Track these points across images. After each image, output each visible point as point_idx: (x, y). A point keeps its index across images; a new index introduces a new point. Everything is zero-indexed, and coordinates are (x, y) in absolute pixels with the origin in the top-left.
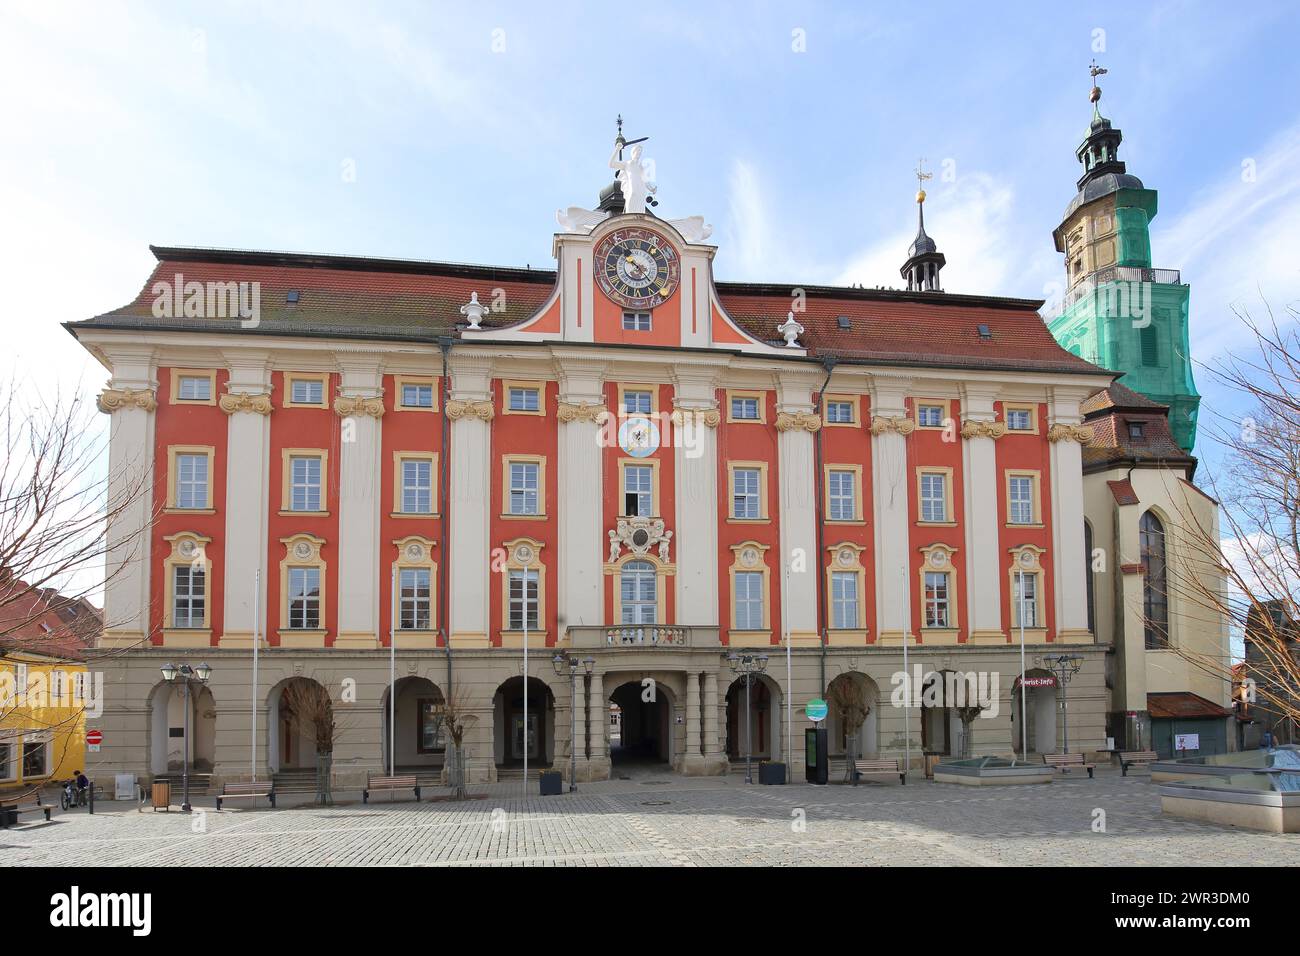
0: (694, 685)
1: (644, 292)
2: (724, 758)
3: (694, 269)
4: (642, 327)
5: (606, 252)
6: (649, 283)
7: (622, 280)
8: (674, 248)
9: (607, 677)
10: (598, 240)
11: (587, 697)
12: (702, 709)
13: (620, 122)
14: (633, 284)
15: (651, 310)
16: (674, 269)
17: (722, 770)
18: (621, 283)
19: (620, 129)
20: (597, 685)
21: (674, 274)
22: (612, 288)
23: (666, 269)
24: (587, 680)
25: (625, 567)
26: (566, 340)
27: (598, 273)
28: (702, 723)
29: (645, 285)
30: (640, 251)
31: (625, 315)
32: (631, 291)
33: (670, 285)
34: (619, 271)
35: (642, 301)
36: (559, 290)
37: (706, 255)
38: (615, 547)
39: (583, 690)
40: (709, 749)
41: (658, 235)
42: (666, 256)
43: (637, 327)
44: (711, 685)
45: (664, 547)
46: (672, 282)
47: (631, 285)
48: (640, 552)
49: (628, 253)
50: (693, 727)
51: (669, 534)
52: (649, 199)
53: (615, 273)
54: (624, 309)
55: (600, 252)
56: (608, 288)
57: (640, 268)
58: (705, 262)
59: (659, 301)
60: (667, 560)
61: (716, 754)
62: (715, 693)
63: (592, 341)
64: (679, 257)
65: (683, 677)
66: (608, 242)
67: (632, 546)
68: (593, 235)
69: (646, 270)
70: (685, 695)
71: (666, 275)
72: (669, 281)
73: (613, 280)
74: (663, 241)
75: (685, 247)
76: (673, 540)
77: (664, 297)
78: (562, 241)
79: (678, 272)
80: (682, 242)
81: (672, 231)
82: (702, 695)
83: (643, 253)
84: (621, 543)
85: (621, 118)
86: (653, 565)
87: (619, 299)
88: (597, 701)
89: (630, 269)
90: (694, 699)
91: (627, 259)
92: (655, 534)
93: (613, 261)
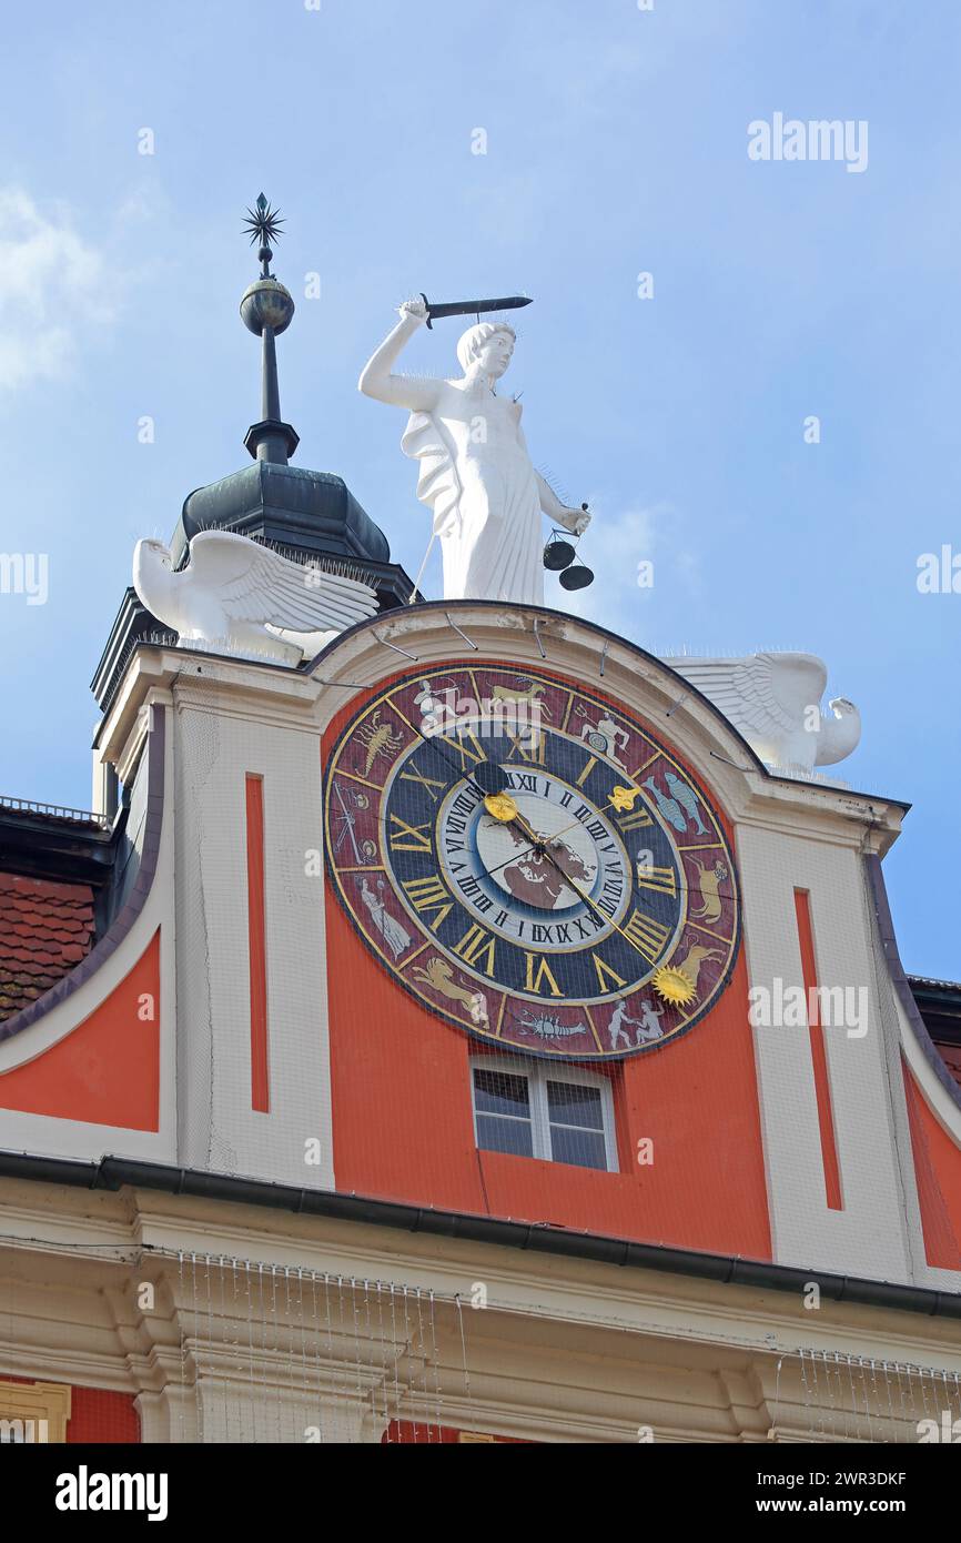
1: (573, 972)
3: (802, 896)
4: (570, 1148)
5: (384, 761)
6: (596, 936)
7: (468, 902)
8: (699, 783)
10: (343, 697)
13: (264, 226)
14: (517, 929)
15: (613, 1069)
16: (709, 882)
18: (459, 921)
19: (266, 256)
21: (713, 906)
22: (417, 939)
23: (676, 881)
26: (193, 1163)
27: (344, 857)
29: (577, 943)
30: (542, 778)
31: (480, 1076)
32: (510, 962)
33: (697, 955)
34: (446, 859)
35: (569, 1014)
36: (157, 911)
37: (855, 836)
41: (623, 714)
42: (667, 814)
43: (543, 1149)
46: (707, 942)
47: (509, 932)
49: (493, 781)
52: (558, 556)
53: (432, 863)
54: (478, 1045)
55: (355, 757)
56: (398, 936)
57: (548, 854)
58: (853, 867)
59: (651, 1029)
63: (327, 1183)
64: (728, 827)
66: (387, 717)
68: (325, 672)
69: (579, 869)
71: (673, 905)
72: (691, 938)
73: (416, 895)
74: (645, 747)
75: (758, 786)
77: (669, 1011)
78: (173, 681)
79: (732, 896)
80: (743, 762)
81: (691, 706)
83: (559, 788)
85: (271, 209)
87: (454, 992)
89: (499, 850)
91: (492, 805)
93: (416, 806)
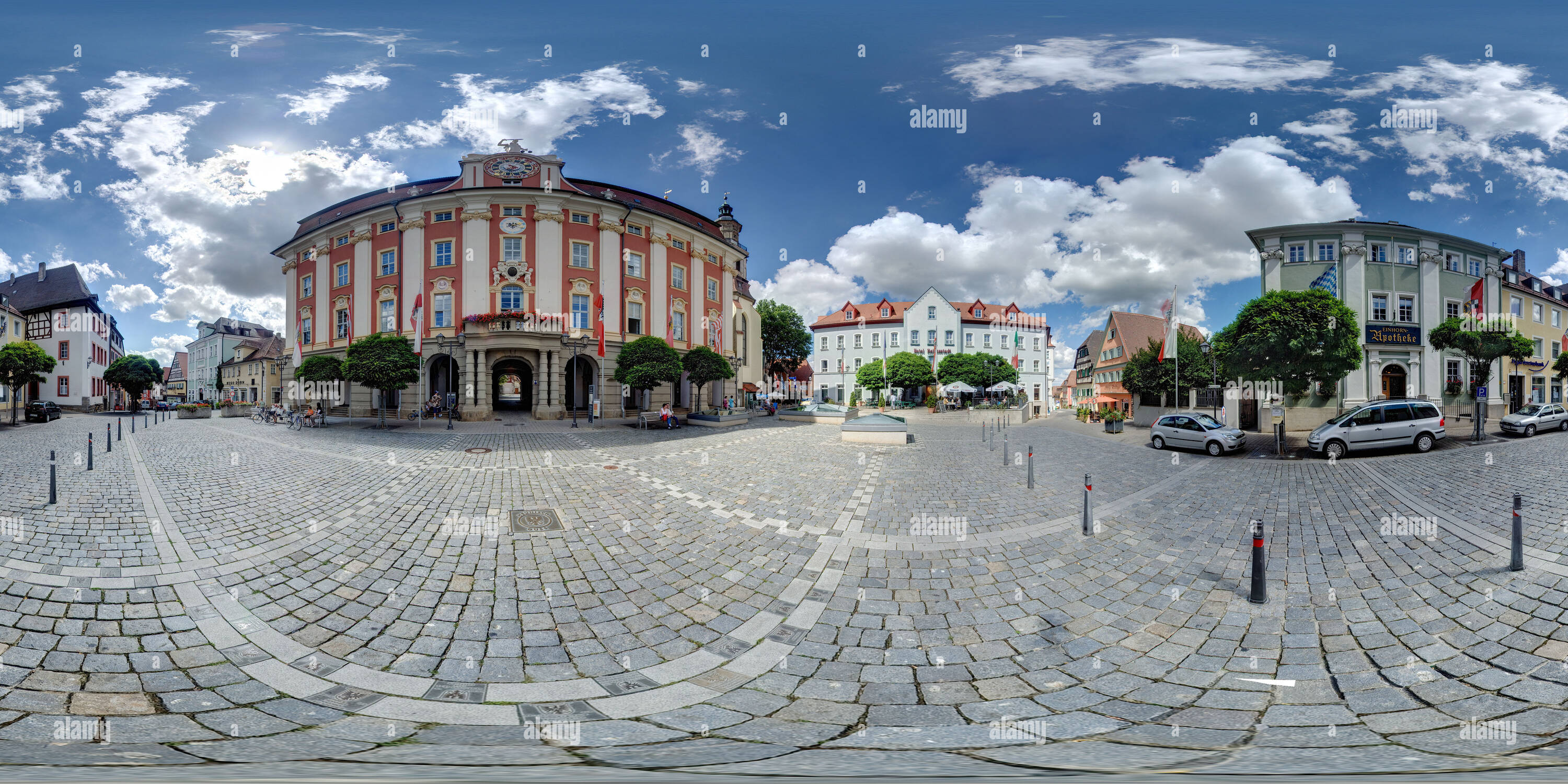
0: (544, 360)
2: (562, 408)
9: (489, 353)
11: (476, 365)
12: (549, 375)
17: (561, 416)
20: (482, 358)
24: (476, 354)
25: (503, 288)
28: (549, 385)
38: (497, 277)
39: (473, 361)
40: (553, 402)
44: (555, 360)
45: (528, 277)
48: (513, 280)
50: (544, 386)
51: (531, 270)
60: (530, 284)
61: (558, 407)
62: (558, 366)
65: (537, 353)
67: (507, 276)
70: (538, 366)
76: (533, 275)
82: (549, 366)
84: (501, 275)
86: (521, 288)
88: (481, 368)
90: (544, 368)
92: (521, 270)
